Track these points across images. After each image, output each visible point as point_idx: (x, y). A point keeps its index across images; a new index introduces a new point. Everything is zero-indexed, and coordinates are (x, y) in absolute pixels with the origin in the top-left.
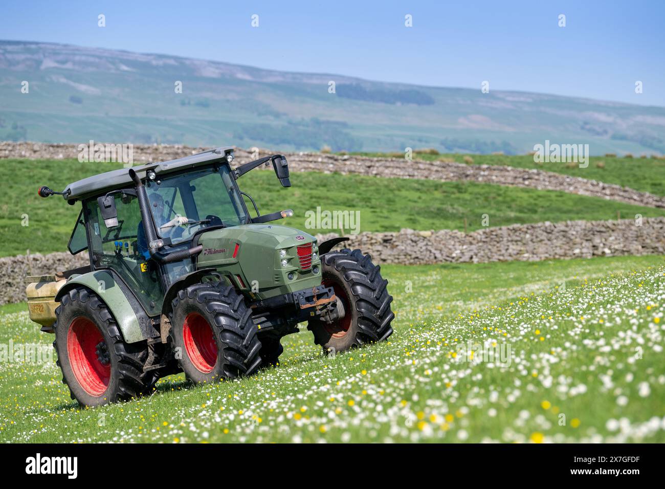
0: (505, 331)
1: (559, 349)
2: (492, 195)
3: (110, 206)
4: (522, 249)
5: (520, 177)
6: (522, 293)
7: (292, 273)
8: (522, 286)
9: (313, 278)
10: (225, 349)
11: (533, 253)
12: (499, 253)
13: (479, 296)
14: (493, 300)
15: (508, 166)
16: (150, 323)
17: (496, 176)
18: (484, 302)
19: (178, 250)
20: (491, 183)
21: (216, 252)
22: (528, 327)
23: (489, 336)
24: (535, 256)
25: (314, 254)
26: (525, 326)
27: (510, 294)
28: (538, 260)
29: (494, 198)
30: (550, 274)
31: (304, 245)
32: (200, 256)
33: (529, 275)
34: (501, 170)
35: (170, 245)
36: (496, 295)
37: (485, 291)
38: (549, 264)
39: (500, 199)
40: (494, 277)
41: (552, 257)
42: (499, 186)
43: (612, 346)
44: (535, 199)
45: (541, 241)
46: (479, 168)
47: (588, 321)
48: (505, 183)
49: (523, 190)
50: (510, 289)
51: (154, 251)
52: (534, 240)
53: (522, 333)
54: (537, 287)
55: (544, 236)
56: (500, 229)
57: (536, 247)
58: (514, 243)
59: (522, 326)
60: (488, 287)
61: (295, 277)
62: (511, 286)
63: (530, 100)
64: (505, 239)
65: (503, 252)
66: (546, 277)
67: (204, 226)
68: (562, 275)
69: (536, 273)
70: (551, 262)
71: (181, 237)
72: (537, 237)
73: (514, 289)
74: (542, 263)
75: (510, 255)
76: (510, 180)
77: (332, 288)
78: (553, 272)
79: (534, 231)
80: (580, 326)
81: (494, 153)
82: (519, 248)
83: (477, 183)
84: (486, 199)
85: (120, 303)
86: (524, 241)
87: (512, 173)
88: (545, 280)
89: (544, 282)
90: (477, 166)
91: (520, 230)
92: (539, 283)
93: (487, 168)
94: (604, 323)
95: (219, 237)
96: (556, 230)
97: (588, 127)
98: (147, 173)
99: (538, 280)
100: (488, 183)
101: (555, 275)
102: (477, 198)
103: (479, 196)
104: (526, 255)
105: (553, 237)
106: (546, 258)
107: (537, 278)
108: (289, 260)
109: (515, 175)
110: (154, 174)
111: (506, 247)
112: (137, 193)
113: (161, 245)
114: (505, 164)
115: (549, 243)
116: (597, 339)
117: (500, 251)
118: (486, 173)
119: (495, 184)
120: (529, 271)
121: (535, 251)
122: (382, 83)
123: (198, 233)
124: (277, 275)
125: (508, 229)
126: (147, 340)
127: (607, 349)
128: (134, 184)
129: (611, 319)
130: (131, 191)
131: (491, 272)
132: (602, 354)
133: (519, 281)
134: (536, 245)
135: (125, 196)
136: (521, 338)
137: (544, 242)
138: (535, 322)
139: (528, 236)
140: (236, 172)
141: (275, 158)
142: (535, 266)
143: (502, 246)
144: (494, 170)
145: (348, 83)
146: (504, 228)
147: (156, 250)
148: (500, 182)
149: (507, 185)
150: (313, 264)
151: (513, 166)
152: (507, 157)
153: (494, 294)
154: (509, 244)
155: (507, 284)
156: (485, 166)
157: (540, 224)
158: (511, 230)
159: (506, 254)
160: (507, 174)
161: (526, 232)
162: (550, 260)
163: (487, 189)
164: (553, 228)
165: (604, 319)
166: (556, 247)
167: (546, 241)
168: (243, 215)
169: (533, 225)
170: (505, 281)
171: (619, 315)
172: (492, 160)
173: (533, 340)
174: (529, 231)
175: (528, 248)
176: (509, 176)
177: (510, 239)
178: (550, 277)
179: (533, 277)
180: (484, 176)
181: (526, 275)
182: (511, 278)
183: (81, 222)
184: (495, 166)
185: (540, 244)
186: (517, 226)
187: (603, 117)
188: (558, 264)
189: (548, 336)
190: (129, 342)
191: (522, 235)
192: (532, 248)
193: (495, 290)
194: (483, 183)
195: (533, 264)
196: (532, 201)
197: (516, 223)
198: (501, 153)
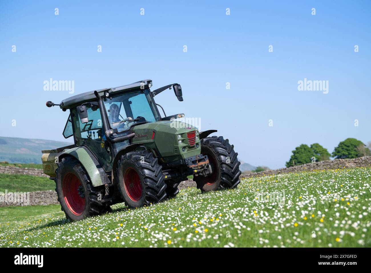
0: (32, 233)
1: (52, 240)
2: (29, 180)
3: (83, 111)
4: (41, 200)
5: (40, 173)
6: (40, 218)
7: (184, 148)
8: (40, 215)
9: (196, 150)
10: (146, 188)
11: (45, 202)
12: (31, 202)
13: (23, 219)
14: (29, 221)
15: (36, 168)
16: (106, 175)
17: (31, 172)
18: (25, 222)
19: (122, 135)
20: (29, 175)
21: (142, 136)
22: (41, 231)
23: (26, 235)
24: (46, 203)
25: (197, 137)
26: (40, 231)
27: (36, 218)
28: (47, 205)
29: (30, 181)
30: (51, 211)
31: (191, 132)
32: (134, 139)
33: (43, 211)
34: (33, 170)
35: (117, 133)
36: (30, 219)
37: (26, 217)
38: (51, 207)
39: (32, 181)
40: (30, 212)
41: (52, 204)
42: (32, 176)
43: (73, 239)
44: (46, 181)
45: (48, 197)
46: (24, 169)
47: (64, 229)
48: (34, 175)
49: (41, 178)
50: (36, 216)
51: (108, 135)
52: (45, 197)
53: (39, 234)
54: (46, 215)
55: (49, 195)
56: (32, 193)
57: (46, 200)
58: (38, 198)
59: (39, 231)
60: (27, 216)
61: (186, 150)
62: (36, 215)
63: (44, 143)
64: (34, 197)
65: (33, 202)
66: (50, 212)
67: (136, 122)
68: (56, 211)
69: (46, 210)
70: (52, 206)
71: (123, 128)
72: (46, 196)
73: (37, 216)
74: (48, 206)
75: (36, 203)
76: (36, 174)
77: (207, 156)
78: (53, 210)
79: (45, 194)
80: (61, 231)
81: (30, 163)
82: (39, 200)
83: (23, 175)
84: (27, 181)
85: (90, 165)
86: (41, 198)
87: (37, 171)
88: (49, 213)
89: (49, 214)
90: (23, 168)
91: (40, 193)
92: (47, 214)
93: (27, 169)
94: (70, 230)
95: (144, 128)
96: (54, 193)
98: (104, 93)
99: (47, 213)
100: (28, 175)
101: (53, 211)
102: (23, 181)
103: (24, 180)
104: (42, 203)
105: (53, 196)
106: (50, 204)
107: (46, 212)
108: (183, 141)
109: (38, 172)
110: (108, 94)
111: (34, 200)
112: (99, 104)
113: (111, 132)
114: (34, 167)
115: (51, 198)
116: (67, 236)
117: (32, 201)
118: (27, 171)
119: (30, 175)
120: (43, 209)
121: (46, 202)
123: (133, 126)
124: (176, 149)
125: (35, 193)
126: (105, 185)
127: (71, 240)
128: (97, 99)
129: (73, 228)
130: (95, 103)
131: (28, 210)
132: (69, 242)
133: (39, 213)
134: (46, 199)
135: (92, 106)
136: (38, 236)
137: (49, 198)
138: (44, 229)
139: (43, 196)
140: (153, 93)
141: (175, 85)
142: (46, 207)
143: (33, 199)
144: (30, 170)
146: (34, 192)
147: (109, 135)
148: (32, 174)
149: (35, 176)
150: (196, 142)
151: (37, 168)
152: (35, 165)
153: (29, 218)
154: (36, 198)
155: (35, 214)
156: (26, 168)
157: (48, 191)
158: (36, 193)
159: (34, 203)
160: (35, 171)
161: (42, 194)
162: (51, 205)
163: (27, 177)
164: (52, 192)
165: (70, 228)
166: (54, 200)
167: (50, 198)
168: (157, 116)
169: (45, 191)
170: (34, 213)
171: (76, 227)
172: (29, 166)
173: (43, 236)
174: (43, 194)
175: (43, 200)
176: (36, 172)
177: (36, 197)
178: (51, 212)
179: (45, 212)
180: (26, 172)
181: (42, 211)
182: (36, 212)
183: (70, 121)
184: (31, 168)
185: (47, 199)
186: (39, 191)
188: (54, 206)
189: (49, 235)
190: (95, 186)
191: (41, 195)
192: (44, 200)
193: (30, 217)
194: (26, 175)
195: (45, 206)
196: (45, 182)
197: (38, 190)
198: (33, 163)
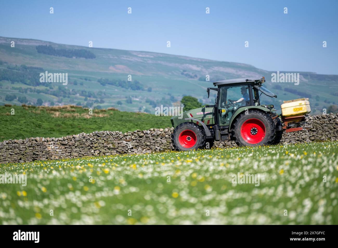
97: (185, 73)
122: (64, 45)
145: (44, 45)
187: (194, 68)
